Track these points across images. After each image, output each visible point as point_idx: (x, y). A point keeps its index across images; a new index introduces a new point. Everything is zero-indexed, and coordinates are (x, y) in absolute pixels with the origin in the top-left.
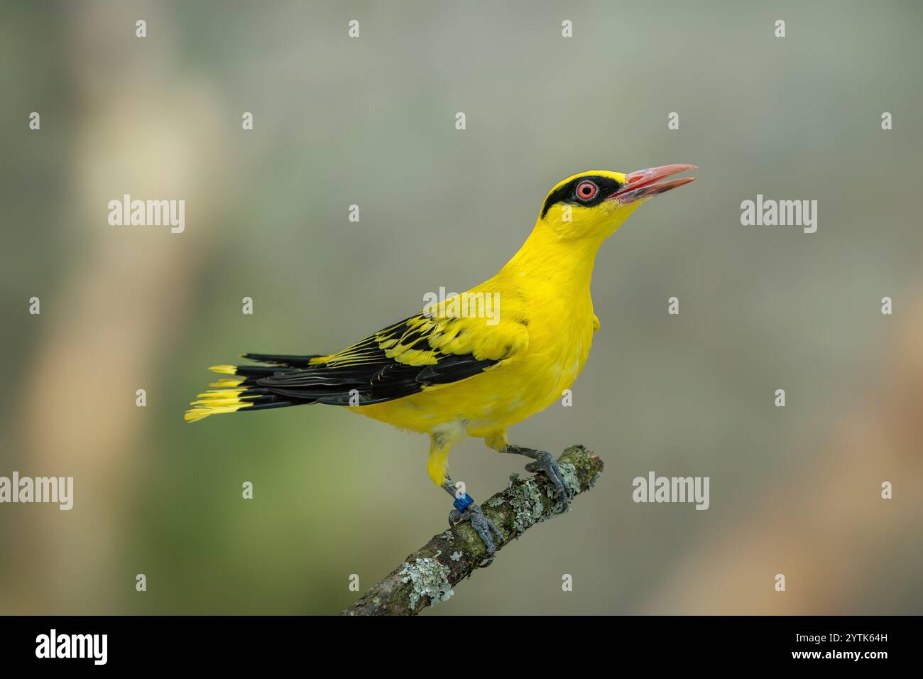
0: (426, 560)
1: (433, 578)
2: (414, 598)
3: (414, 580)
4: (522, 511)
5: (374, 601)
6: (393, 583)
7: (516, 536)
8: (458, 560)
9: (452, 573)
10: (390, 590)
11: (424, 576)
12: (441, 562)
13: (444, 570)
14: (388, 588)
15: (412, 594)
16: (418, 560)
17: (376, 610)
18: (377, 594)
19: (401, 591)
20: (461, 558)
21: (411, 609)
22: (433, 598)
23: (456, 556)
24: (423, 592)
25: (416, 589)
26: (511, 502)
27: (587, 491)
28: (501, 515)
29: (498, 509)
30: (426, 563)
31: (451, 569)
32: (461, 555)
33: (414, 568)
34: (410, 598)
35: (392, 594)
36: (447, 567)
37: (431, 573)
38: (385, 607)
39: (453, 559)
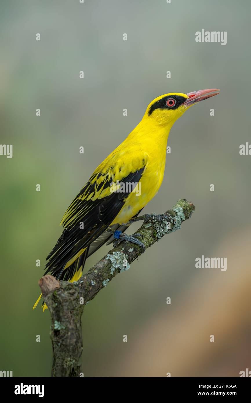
0: (117, 253)
1: (120, 260)
2: (113, 269)
3: (112, 262)
4: (160, 229)
5: (95, 272)
6: (103, 263)
7: (157, 240)
8: (132, 252)
9: (129, 258)
10: (102, 267)
11: (116, 259)
12: (124, 253)
13: (126, 256)
14: (101, 266)
15: (112, 268)
16: (114, 253)
17: (96, 276)
18: (96, 268)
19: (107, 266)
20: (133, 251)
21: (111, 275)
22: (121, 269)
23: (131, 250)
24: (117, 267)
25: (114, 265)
26: (154, 225)
27: (188, 219)
28: (150, 231)
29: (149, 229)
30: (117, 254)
31: (129, 256)
32: (133, 250)
33: (112, 256)
34: (111, 270)
35: (103, 268)
36: (127, 255)
37: (120, 258)
38: (100, 274)
39: (130, 252)
